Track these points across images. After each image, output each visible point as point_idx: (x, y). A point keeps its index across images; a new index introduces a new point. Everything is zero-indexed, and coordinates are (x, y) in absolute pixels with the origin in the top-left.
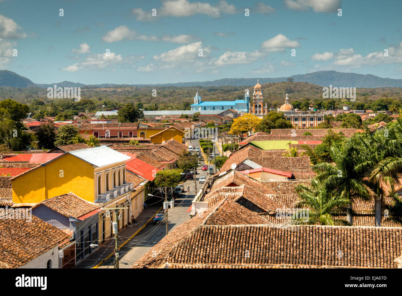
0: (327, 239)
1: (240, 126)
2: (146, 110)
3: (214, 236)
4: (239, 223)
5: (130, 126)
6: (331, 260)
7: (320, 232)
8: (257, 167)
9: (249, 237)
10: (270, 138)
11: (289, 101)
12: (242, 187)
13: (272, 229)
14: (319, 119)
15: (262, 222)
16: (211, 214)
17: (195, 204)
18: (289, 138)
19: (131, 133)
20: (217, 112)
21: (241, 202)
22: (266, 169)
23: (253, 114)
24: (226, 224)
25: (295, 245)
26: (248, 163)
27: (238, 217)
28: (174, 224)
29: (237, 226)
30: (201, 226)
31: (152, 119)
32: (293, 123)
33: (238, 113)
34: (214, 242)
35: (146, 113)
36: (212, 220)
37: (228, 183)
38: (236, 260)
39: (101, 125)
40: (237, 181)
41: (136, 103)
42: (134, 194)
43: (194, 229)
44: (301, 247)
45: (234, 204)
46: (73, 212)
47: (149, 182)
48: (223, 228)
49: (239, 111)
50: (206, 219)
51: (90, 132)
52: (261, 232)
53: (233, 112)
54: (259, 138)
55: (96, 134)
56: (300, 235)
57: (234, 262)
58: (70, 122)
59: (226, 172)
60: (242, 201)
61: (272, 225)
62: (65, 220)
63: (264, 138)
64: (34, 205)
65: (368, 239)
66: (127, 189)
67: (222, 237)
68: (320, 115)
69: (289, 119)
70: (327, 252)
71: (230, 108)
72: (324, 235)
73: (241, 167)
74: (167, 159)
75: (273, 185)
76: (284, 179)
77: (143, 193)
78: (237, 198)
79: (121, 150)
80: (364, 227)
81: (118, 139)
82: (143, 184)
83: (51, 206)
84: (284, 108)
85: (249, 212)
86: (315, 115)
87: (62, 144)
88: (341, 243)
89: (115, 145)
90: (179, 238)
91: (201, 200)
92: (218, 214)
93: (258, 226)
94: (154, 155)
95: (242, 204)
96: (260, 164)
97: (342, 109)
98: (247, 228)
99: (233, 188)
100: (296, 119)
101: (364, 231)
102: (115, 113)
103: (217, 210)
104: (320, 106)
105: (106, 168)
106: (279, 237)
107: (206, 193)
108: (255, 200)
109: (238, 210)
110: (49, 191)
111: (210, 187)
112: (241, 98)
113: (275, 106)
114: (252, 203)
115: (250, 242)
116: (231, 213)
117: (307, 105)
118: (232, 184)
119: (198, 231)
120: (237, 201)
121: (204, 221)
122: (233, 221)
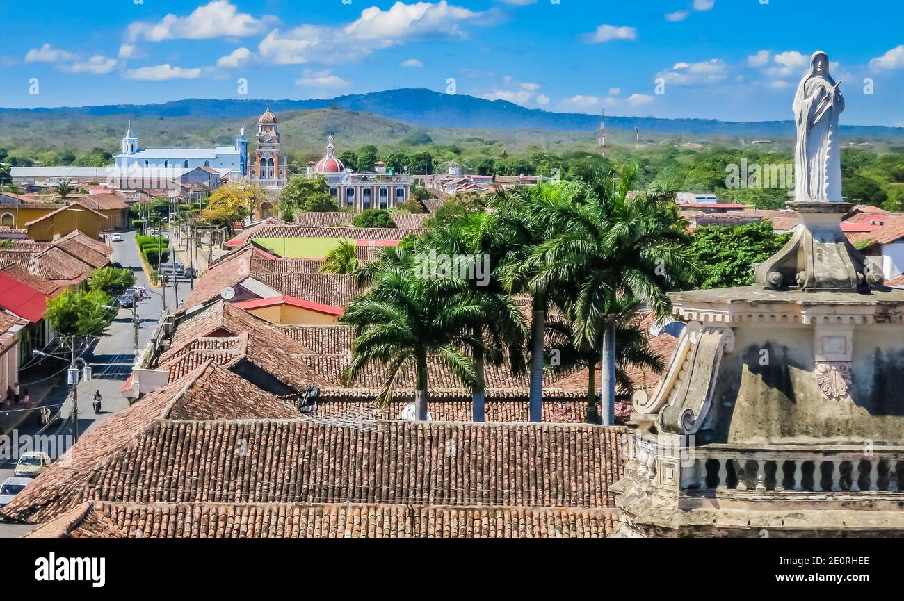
0: (434, 451)
1: (226, 206)
3: (189, 444)
4: (239, 415)
6: (442, 495)
7: (420, 434)
8: (268, 293)
9: (266, 446)
11: (335, 153)
12: (243, 336)
13: (316, 429)
14: (400, 193)
16: (178, 396)
17: (140, 373)
18: (335, 233)
21: (242, 369)
22: (290, 299)
23: (257, 179)
24: (212, 418)
25: (365, 462)
26: (251, 285)
27: (236, 404)
29: (240, 422)
30: (159, 423)
31: (30, 185)
33: (221, 176)
34: (187, 457)
35: (15, 173)
36: (182, 408)
37: (210, 329)
38: (238, 495)
40: (232, 327)
43: (142, 427)
44: (378, 466)
45: (225, 375)
47: (31, 325)
48: (208, 427)
49: (222, 172)
50: (169, 406)
52: (291, 435)
53: (209, 175)
54: (270, 232)
56: (377, 441)
57: (233, 500)
59: (201, 306)
60: (245, 369)
63: (282, 232)
65: (518, 448)
67: (205, 448)
68: (401, 184)
69: (335, 191)
70: (433, 476)
71: (202, 165)
72: (428, 442)
74: (66, 274)
75: (308, 334)
76: (330, 322)
77: (18, 349)
78: (233, 361)
80: (511, 424)
82: (16, 329)
84: (325, 168)
85: (259, 393)
86: (391, 184)
88: (462, 458)
90: (110, 448)
91: (151, 366)
92: (193, 397)
93: (285, 421)
94: (36, 264)
95: (243, 375)
96: (278, 289)
97: (445, 172)
98: (262, 425)
99: (220, 339)
100: (350, 193)
101: (512, 433)
103: (192, 387)
104: (396, 166)
106: (331, 447)
107: (162, 349)
108: (271, 366)
109: (236, 388)
111: (168, 336)
112: (228, 141)
113: (305, 163)
114: (265, 373)
115: (269, 456)
116: (221, 395)
117: (371, 162)
118: (221, 332)
119: (150, 432)
120: (232, 369)
121: (165, 411)
122: (226, 412)
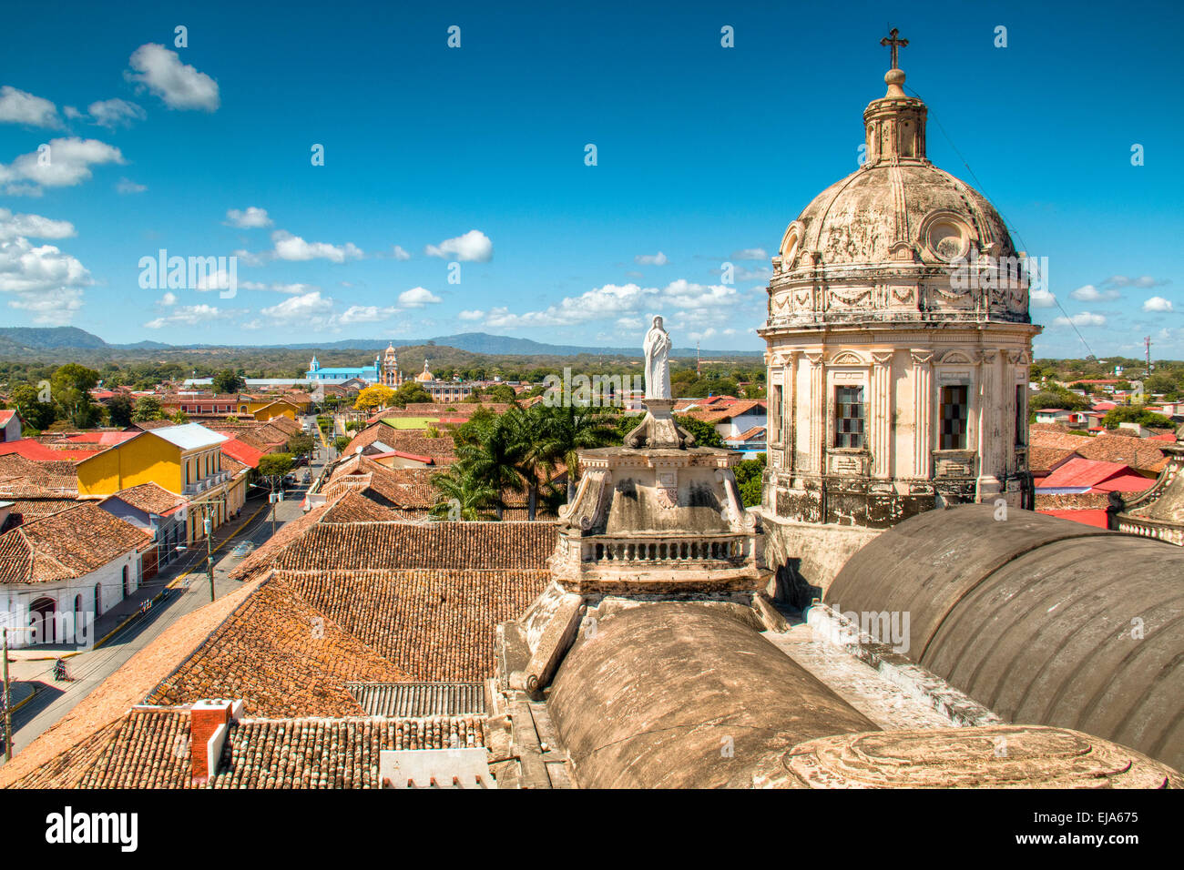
0: (472, 538)
1: (368, 400)
2: (249, 377)
3: (334, 536)
4: (364, 520)
5: (228, 399)
6: (476, 563)
7: (464, 529)
8: (388, 450)
9: (377, 537)
10: (405, 415)
11: (429, 369)
12: (370, 475)
13: (406, 527)
14: (466, 392)
15: (394, 519)
16: (329, 509)
17: (310, 496)
18: (428, 415)
19: (229, 408)
20: (340, 381)
21: (368, 493)
22: (399, 453)
23: (385, 384)
24: (348, 521)
25: (433, 545)
26: (378, 445)
27: (364, 513)
28: (283, 522)
29: (363, 523)
30: (317, 525)
31: (257, 389)
32: (434, 396)
33: (366, 383)
34: (333, 544)
35: (248, 382)
36: (331, 517)
37: (351, 471)
38: (361, 564)
39: (190, 397)
40: (364, 468)
41: (236, 369)
42: (232, 485)
43: (308, 527)
44: (440, 548)
45: (359, 496)
46: (154, 508)
47: (252, 469)
48: (345, 526)
49: (367, 381)
50: (324, 515)
51: (176, 405)
52: (392, 531)
53: (359, 382)
54: (391, 415)
55: (185, 408)
56: (440, 534)
57: (358, 568)
58: (152, 393)
59: (349, 457)
60: (369, 493)
61: (405, 522)
62: (144, 516)
63: (398, 415)
64: (104, 497)
65: (519, 536)
66: (223, 478)
67: (343, 538)
68: (466, 387)
69: (429, 391)
70: (471, 553)
71: (355, 377)
72: (468, 533)
73: (369, 450)
74: (274, 440)
75: (408, 473)
76: (421, 466)
77: (244, 483)
78: (362, 490)
79: (217, 429)
80: (516, 522)
81: (213, 414)
82: (243, 472)
83: (126, 498)
84: (424, 378)
85: (377, 506)
86: (461, 387)
87: (140, 420)
88: (488, 542)
89: (209, 423)
90: (290, 539)
91: (317, 492)
92: (338, 509)
93: (388, 523)
94: (258, 435)
95: (369, 497)
96: (393, 447)
97: (493, 379)
98: (375, 525)
99: (358, 476)
100: (438, 392)
101: (516, 527)
102: (209, 381)
103: (337, 504)
104: (466, 376)
105: (196, 452)
106: (414, 537)
107: (324, 483)
108: (385, 492)
109: (364, 504)
110: (124, 480)
111: (328, 475)
112: (370, 364)
113: (413, 375)
114: (381, 495)
115: (379, 543)
116: (355, 508)
117: (452, 374)
118: (357, 472)
119: (312, 530)
120: (363, 493)
121: (321, 518)
122: (357, 518)
